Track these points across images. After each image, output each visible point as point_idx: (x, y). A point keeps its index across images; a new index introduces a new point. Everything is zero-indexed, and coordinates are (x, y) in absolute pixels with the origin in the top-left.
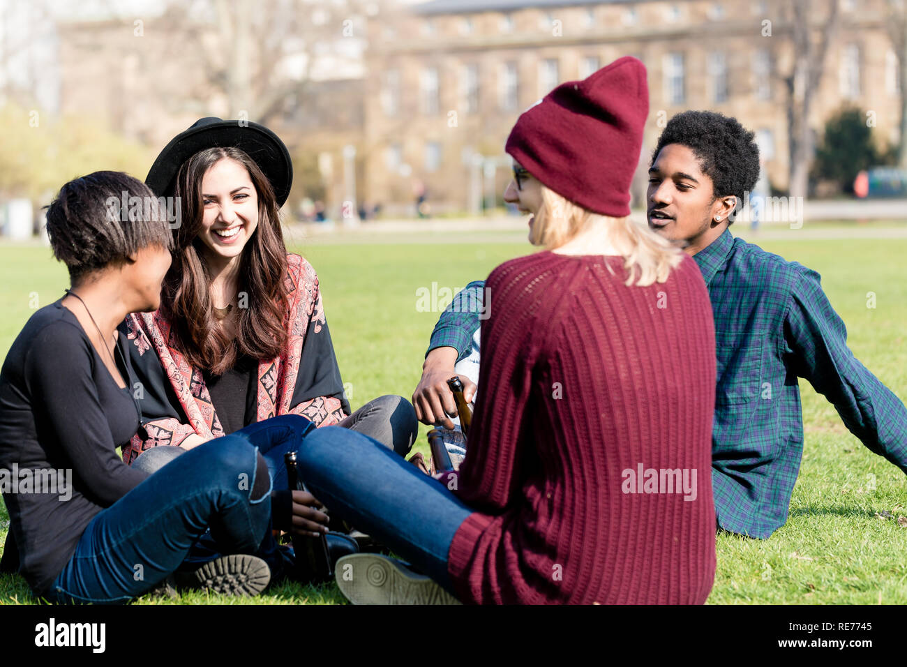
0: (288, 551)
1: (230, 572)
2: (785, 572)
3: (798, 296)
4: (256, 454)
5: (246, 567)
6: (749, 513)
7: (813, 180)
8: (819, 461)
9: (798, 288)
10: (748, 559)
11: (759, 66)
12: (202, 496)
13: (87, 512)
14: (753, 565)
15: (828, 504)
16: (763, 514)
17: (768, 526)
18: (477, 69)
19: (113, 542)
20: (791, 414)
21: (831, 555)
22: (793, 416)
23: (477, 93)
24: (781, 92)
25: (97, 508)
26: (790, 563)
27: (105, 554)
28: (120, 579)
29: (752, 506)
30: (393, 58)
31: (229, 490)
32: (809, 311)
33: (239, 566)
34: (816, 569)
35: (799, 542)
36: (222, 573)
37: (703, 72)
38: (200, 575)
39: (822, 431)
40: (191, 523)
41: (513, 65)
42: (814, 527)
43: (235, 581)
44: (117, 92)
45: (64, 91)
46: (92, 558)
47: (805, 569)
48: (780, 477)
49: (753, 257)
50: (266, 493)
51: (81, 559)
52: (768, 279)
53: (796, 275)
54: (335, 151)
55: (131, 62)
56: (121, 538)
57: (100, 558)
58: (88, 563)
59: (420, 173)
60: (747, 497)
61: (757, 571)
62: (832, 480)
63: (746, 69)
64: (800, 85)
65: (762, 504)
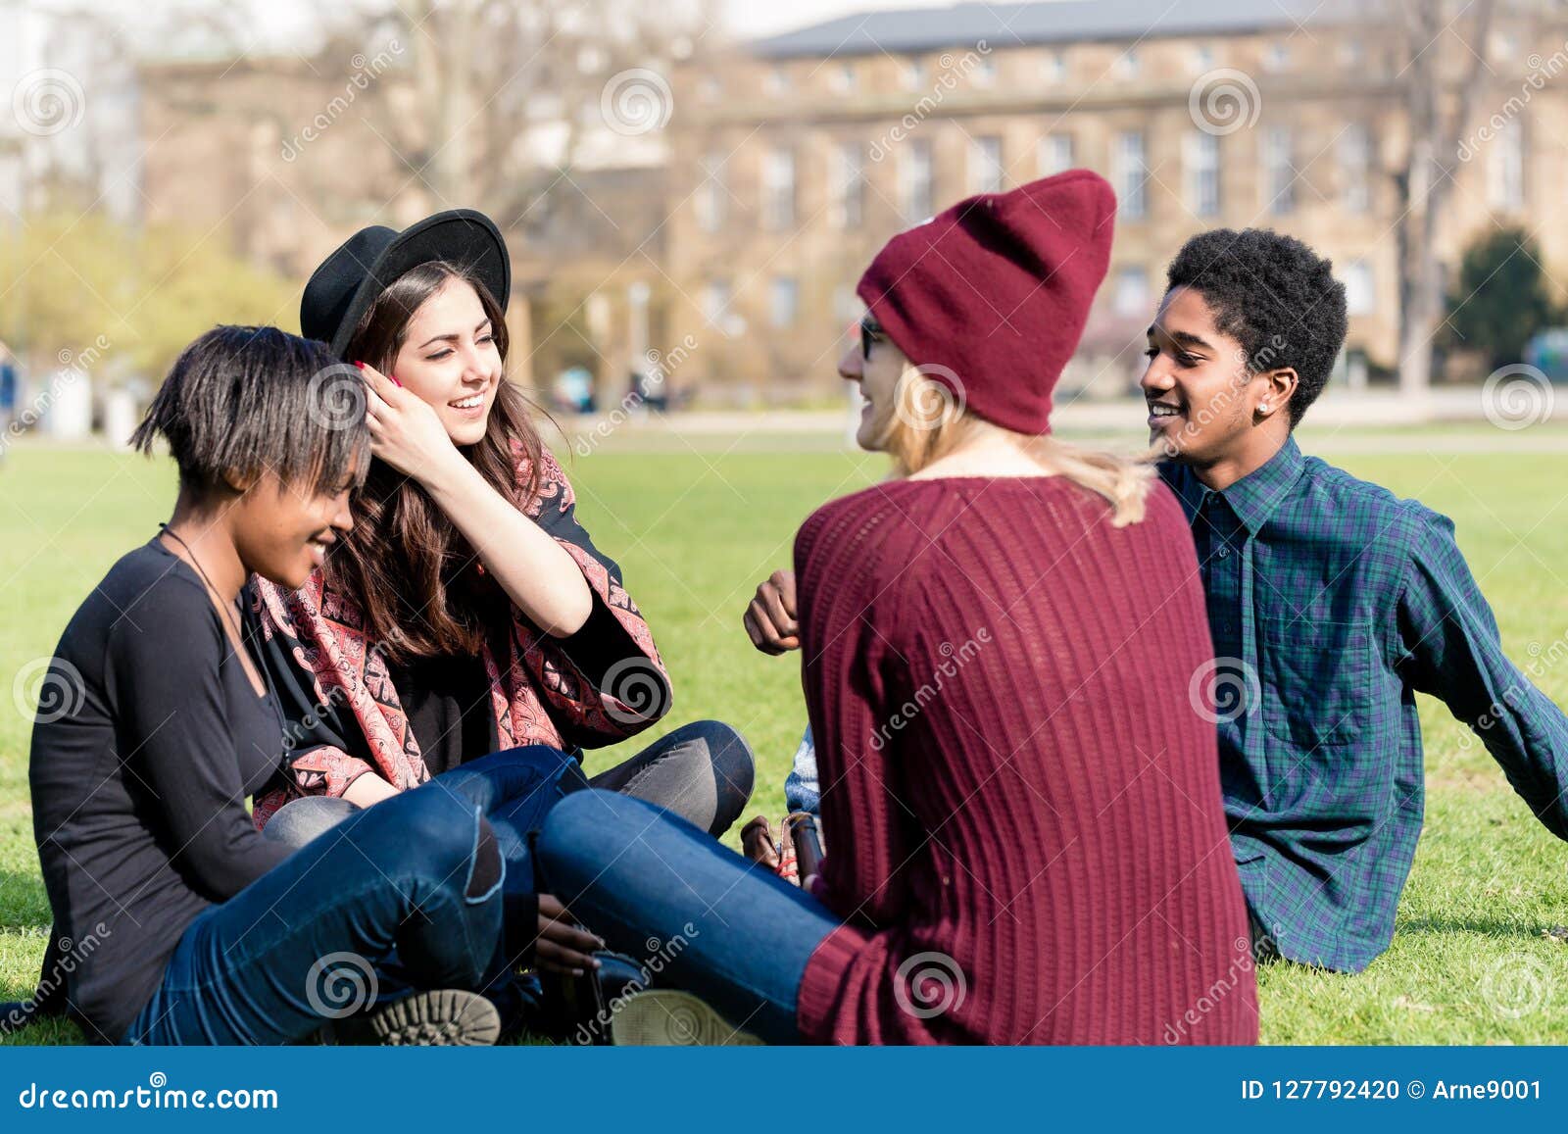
0: (531, 986)
1: (431, 1020)
2: (1386, 1030)
3: (1423, 559)
4: (478, 819)
5: (458, 1011)
6: (1328, 929)
7: (1440, 351)
8: (1446, 839)
9: (1422, 547)
10: (1323, 1007)
11: (1350, 154)
12: (384, 891)
13: (182, 911)
14: (1330, 1018)
15: (1459, 913)
16: (1352, 933)
17: (1362, 952)
18: (862, 153)
19: (230, 964)
20: (1403, 761)
21: (1468, 1003)
22: (1407, 765)
23: (861, 194)
24: (1387, 197)
25: (202, 902)
26: (1395, 1016)
27: (215, 985)
28: (241, 1029)
29: (1335, 917)
30: (715, 133)
31: (431, 880)
32: (1441, 585)
33: (447, 1010)
34: (1440, 1026)
35: (1411, 979)
36: (416, 1020)
37: (1253, 161)
38: (379, 1024)
39: (1452, 787)
40: (364, 935)
41: (922, 147)
42: (1437, 953)
43: (438, 1036)
44: (240, 183)
45: (148, 182)
46: (193, 992)
47: (1420, 1025)
48: (1384, 869)
49: (1342, 490)
50: (493, 885)
51: (174, 993)
52: (1371, 530)
53: (1420, 525)
54: (615, 291)
55: (264, 135)
56: (244, 959)
57: (205, 992)
58: (186, 1000)
59: (760, 330)
60: (1326, 902)
61: (1337, 1029)
62: (1469, 873)
63: (1327, 158)
64: (1420, 186)
65: (1352, 914)
